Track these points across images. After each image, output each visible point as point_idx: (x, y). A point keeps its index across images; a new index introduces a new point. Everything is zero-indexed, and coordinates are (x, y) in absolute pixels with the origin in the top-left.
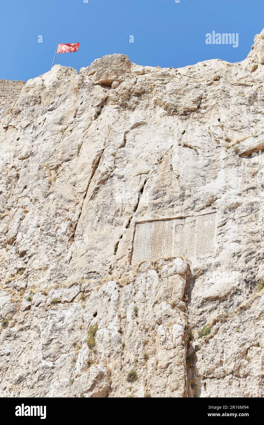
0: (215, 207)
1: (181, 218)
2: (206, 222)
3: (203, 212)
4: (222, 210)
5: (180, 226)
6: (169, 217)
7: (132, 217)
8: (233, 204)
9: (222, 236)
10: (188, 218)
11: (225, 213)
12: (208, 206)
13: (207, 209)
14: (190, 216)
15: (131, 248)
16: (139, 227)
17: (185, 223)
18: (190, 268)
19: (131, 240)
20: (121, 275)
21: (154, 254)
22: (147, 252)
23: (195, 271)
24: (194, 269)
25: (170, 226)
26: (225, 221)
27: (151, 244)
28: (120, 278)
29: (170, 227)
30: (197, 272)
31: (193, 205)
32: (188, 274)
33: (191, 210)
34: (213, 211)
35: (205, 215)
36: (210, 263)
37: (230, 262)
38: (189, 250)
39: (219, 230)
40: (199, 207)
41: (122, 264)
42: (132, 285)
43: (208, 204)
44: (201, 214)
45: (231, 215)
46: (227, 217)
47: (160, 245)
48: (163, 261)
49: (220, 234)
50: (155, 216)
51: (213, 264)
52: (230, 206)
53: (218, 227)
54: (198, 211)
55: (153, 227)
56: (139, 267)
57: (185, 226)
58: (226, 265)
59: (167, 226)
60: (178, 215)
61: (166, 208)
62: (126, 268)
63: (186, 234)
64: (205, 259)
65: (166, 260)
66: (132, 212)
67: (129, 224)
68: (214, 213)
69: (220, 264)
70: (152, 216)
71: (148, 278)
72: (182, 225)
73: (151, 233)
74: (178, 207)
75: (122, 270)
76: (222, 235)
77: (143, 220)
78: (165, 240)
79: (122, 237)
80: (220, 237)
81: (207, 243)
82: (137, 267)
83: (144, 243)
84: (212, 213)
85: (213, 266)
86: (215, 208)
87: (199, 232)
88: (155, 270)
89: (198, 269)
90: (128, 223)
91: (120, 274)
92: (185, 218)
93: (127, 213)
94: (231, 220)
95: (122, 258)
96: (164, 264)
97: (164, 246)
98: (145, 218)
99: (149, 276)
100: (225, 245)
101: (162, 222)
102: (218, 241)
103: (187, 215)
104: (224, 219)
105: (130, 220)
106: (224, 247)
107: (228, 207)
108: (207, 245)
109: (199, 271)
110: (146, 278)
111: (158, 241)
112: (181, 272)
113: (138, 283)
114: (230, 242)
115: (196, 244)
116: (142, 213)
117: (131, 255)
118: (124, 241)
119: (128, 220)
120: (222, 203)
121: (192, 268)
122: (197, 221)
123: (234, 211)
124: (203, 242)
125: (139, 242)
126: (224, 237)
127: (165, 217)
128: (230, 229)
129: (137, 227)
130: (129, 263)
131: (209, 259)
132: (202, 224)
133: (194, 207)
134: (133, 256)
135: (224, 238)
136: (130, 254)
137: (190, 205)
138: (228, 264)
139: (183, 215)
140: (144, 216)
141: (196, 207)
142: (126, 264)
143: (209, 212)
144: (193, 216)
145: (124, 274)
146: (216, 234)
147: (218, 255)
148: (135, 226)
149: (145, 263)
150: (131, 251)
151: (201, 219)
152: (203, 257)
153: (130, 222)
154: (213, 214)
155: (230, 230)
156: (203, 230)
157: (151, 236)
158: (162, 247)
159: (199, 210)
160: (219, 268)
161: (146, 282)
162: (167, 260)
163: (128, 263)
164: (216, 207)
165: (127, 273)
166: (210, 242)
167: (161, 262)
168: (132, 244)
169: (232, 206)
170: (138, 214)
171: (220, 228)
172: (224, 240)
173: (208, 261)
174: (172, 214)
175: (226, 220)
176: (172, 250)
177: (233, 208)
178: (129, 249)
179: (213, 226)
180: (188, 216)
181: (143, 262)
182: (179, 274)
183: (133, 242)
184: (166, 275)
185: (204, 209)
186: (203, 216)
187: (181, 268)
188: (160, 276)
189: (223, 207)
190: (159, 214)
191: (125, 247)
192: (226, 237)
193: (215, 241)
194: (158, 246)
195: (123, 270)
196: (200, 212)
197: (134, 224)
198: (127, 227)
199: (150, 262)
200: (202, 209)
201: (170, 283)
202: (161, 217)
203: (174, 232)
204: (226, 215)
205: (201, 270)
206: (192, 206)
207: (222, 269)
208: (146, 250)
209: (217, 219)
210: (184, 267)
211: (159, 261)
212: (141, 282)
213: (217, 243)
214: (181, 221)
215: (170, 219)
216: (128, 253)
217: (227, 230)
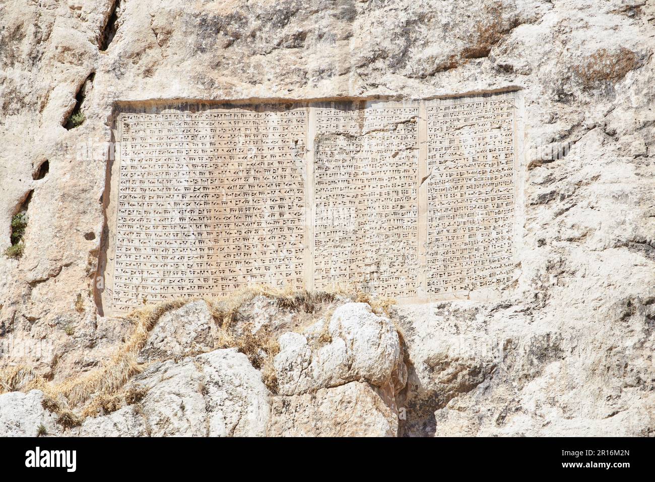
0: (510, 62)
1: (344, 103)
2: (467, 135)
3: (450, 83)
4: (545, 83)
5: (342, 141)
6: (283, 94)
7: (91, 76)
8: (601, 55)
9: (556, 210)
10: (379, 106)
11: (563, 97)
12: (473, 55)
13: (471, 68)
14: (387, 98)
15: (98, 229)
16: (132, 129)
17: (365, 130)
18: (411, 353)
19: (99, 191)
20: (55, 363)
21: (214, 268)
22: (178, 254)
23: (432, 369)
24: (427, 361)
25: (290, 138)
26: (563, 137)
27: (196, 215)
28: (50, 377)
29: (292, 145)
30: (444, 375)
31: (402, 42)
32: (403, 381)
33: (392, 66)
34: (502, 82)
35: (461, 97)
36: (504, 338)
37: (610, 343)
38: (392, 265)
39: (540, 180)
40: (431, 59)
41: (57, 308)
42: (130, 416)
43: (475, 46)
44: (442, 92)
45: (596, 112)
46: (576, 118)
47: (244, 229)
48: (273, 310)
49: (544, 199)
50: (212, 82)
51: (524, 345)
52: (589, 66)
53: (533, 166)
54: (423, 77)
55: (203, 133)
56: (150, 327)
57: (365, 142)
58: (591, 357)
59: (273, 137)
60: (329, 88)
61: (263, 45)
62: (82, 326)
63: (373, 183)
64: (480, 318)
65: (284, 304)
66: (94, 48)
67: (76, 110)
68: (507, 91)
69: (557, 349)
70: (199, 78)
71: (212, 389)
72: (350, 137)
73: (197, 162)
74: (324, 47)
75: (59, 338)
76: (557, 205)
77: (155, 95)
78: (269, 203)
79: (44, 168)
80: (545, 212)
81: (479, 238)
82: (141, 329)
83: (160, 209)
84: (497, 93)
85: (521, 351)
86: (507, 69)
87: (438, 178)
88: (240, 350)
89: (448, 364)
90: (74, 101)
91: (49, 359)
92: (362, 104)
93: (66, 49)
94: (595, 136)
95: (55, 274)
96: (277, 323)
97: (265, 233)
98: (163, 87)
99: (217, 378)
100: (577, 256)
101: (250, 114)
102: (541, 234)
103: (372, 92)
104: (561, 126)
105: (82, 87)
106: (570, 266)
107: (576, 70)
108: (481, 246)
109: (450, 370)
110: (204, 391)
111: (233, 205)
112: (377, 373)
113: (167, 412)
114: (600, 246)
115: (423, 238)
116: (145, 61)
117: (101, 267)
118: (58, 195)
119: (74, 88)
120: (547, 47)
121: (418, 356)
122: (421, 125)
123: (609, 94)
124: (460, 233)
125: (133, 201)
126: (571, 218)
127: (263, 92)
128: (595, 178)
129: (120, 125)
130: (93, 304)
131: (497, 315)
132: (446, 144)
133: (405, 52)
134: (108, 267)
135: (569, 221)
136: (95, 261)
137: (387, 44)
138: (602, 353)
139: (353, 89)
140: (156, 77)
141: (416, 53)
142: (81, 310)
143: (481, 86)
144: (399, 98)
145: (72, 357)
146: (521, 200)
147: (541, 300)
148: (112, 123)
149: (181, 311)
150: (96, 243)
151: (441, 119)
152: (465, 305)
153: (80, 96)
154: (503, 97)
155: (595, 187)
156: (455, 172)
157: (197, 176)
158: (254, 239)
159: (430, 70)
160: (553, 367)
161: (208, 409)
162: (292, 306)
163: (89, 305)
164: (517, 64)
165: (89, 355)
166: (494, 235)
167: (260, 315)
168: (104, 212)
169: (596, 68)
170: (124, 65)
171: (542, 172)
172: (570, 233)
173: (493, 326)
174: (295, 78)
175: (570, 132)
176: (307, 257)
177: (604, 77)
178: (90, 236)
179: (502, 158)
180: (377, 98)
181: (169, 308)
182: (368, 380)
183: (105, 199)
184: (303, 383)
185: (453, 66)
186: (449, 103)
187: (375, 353)
188: (273, 386)
189: (551, 68)
190: (234, 73)
191: (66, 223)
192: (578, 216)
193: (518, 229)
194: (233, 229)
195: (65, 339)
196: (434, 80)
197: (109, 112)
198: (69, 123)
199: (205, 307)
200: (446, 69)
201: (331, 423)
202: (244, 91)
203: (311, 167)
204: (568, 108)
205: (463, 367)
206: (394, 47)
207: (571, 371)
208: (175, 245)
209: (521, 126)
210: (389, 349)
211: (251, 305)
212: (183, 408)
213: (532, 240)
214: (346, 120)
215: (287, 105)
216: (85, 255)
217: (579, 184)
